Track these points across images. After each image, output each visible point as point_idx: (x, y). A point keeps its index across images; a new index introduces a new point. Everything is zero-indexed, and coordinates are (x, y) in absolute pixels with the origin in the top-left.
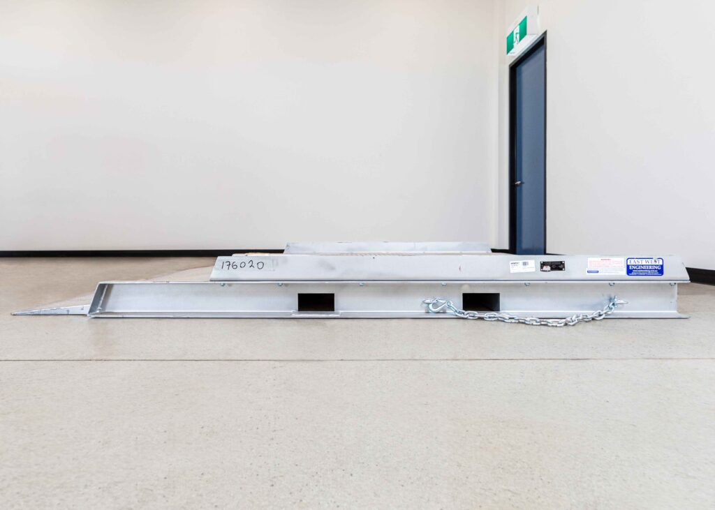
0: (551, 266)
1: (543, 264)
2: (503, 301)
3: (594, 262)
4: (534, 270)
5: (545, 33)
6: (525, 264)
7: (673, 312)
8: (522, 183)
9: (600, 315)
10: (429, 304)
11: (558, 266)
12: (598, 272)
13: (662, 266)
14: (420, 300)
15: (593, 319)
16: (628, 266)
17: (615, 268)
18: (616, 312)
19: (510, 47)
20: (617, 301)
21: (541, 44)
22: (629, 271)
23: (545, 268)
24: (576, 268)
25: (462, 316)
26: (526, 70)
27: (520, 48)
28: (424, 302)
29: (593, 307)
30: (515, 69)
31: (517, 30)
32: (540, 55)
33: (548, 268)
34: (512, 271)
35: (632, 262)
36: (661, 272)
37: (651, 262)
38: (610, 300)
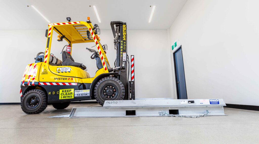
1: (189, 101)
2: (180, 112)
3: (201, 101)
4: (187, 103)
5: (181, 45)
6: (184, 101)
7: (224, 114)
8: (179, 82)
9: (205, 115)
11: (192, 102)
12: (203, 103)
13: (218, 102)
15: (203, 116)
16: (210, 102)
17: (206, 102)
18: (209, 114)
19: (173, 49)
20: (209, 111)
21: (180, 48)
22: (211, 103)
23: (189, 102)
24: (198, 102)
25: (169, 116)
26: (177, 54)
27: (175, 49)
28: (159, 112)
29: (203, 113)
30: (174, 54)
31: (174, 45)
32: (180, 50)
33: (190, 102)
34: (181, 103)
36: (218, 103)
37: (216, 101)
38: (207, 111)
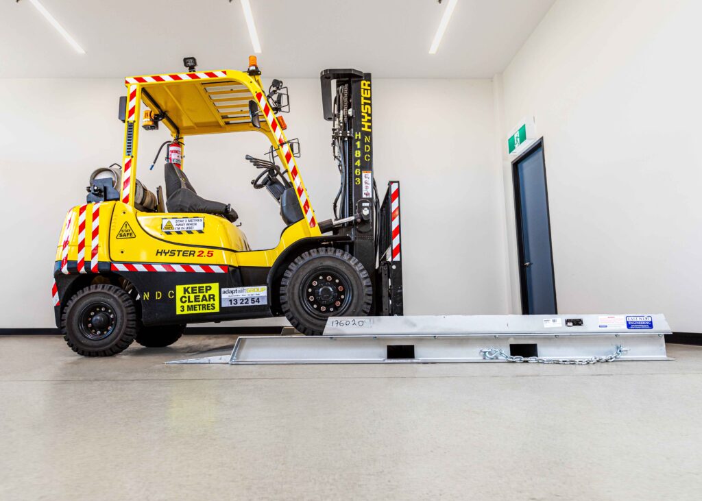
0: (573, 322)
1: (567, 321)
2: (540, 350)
3: (602, 319)
4: (561, 325)
5: (542, 138)
6: (554, 321)
7: (664, 357)
8: (530, 264)
9: (611, 359)
10: (485, 352)
11: (578, 322)
12: (606, 326)
13: (651, 322)
14: (478, 350)
15: (607, 361)
16: (627, 322)
17: (617, 323)
18: (622, 357)
19: (512, 148)
20: (623, 349)
21: (539, 146)
22: (629, 326)
23: (569, 324)
24: (592, 323)
25: (512, 360)
26: (527, 167)
27: (521, 149)
28: (481, 351)
29: (606, 354)
30: (516, 165)
31: (517, 135)
32: (538, 155)
33: (571, 324)
34: (545, 326)
35: (630, 319)
36: (651, 326)
37: (643, 319)
38: (618, 348)
